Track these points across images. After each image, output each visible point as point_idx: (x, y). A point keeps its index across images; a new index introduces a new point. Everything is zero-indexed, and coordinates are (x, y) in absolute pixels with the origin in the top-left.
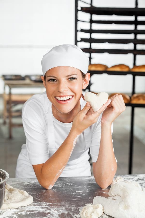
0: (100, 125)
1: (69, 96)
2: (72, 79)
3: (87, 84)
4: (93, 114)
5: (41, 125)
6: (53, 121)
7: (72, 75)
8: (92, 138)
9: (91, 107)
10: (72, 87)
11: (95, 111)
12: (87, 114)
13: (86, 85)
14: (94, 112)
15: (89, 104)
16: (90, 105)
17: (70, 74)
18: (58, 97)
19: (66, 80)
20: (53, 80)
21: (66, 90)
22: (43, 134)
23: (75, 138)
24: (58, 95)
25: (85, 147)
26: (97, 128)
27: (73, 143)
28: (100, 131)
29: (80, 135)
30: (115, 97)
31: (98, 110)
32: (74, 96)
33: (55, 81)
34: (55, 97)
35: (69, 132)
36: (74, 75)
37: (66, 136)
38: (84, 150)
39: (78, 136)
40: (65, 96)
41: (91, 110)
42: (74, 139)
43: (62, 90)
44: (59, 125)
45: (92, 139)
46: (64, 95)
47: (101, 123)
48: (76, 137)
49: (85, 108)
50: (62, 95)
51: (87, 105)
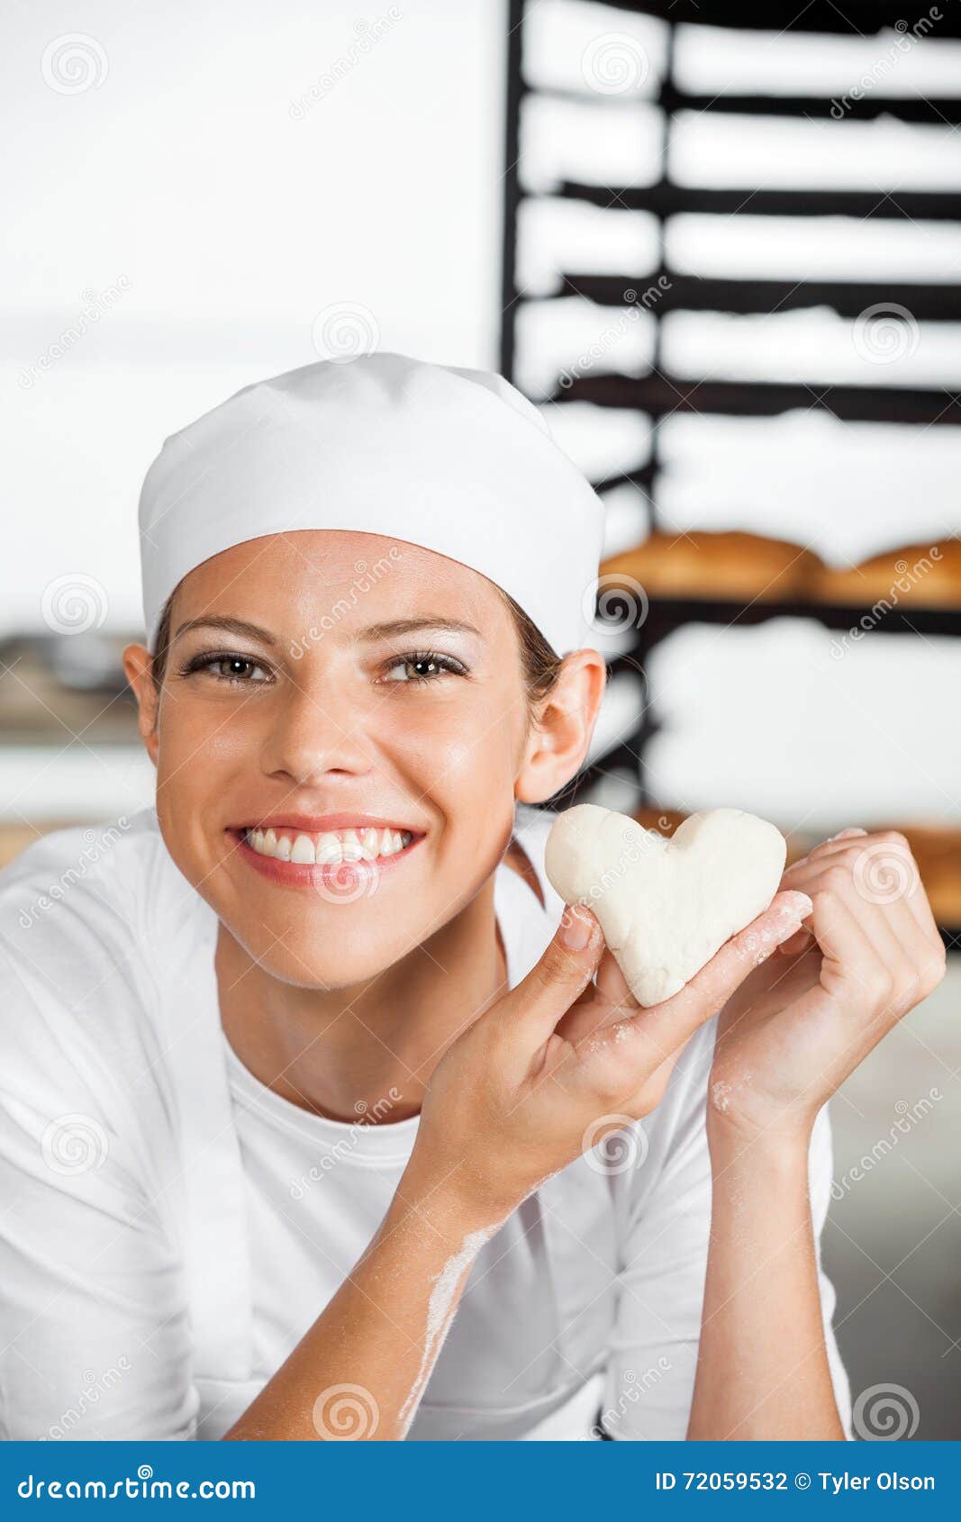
0: (698, 1141)
1: (381, 826)
2: (423, 665)
3: (563, 758)
4: (624, 1034)
5: (112, 1130)
6: (233, 1101)
7: (426, 623)
8: (621, 1268)
9: (607, 958)
10: (412, 746)
11: (646, 998)
12: (563, 1028)
13: (552, 761)
14: (638, 1006)
15: (588, 922)
16: (596, 939)
17: (410, 617)
18: (271, 835)
19: (362, 677)
20: (238, 666)
21: (348, 761)
22: (134, 1221)
23: (448, 1266)
24: (269, 813)
25: (556, 1362)
26: (676, 1166)
27: (424, 1309)
28: (702, 1195)
29: (494, 1228)
30: (845, 860)
31: (676, 985)
32: (424, 835)
33: (258, 674)
34: (241, 833)
35: (387, 1203)
36: (442, 623)
37: (354, 1242)
38: (549, 1391)
39: (477, 1240)
40: (340, 824)
41: (612, 987)
42: (439, 1269)
43: (313, 757)
44: (290, 1145)
45: (621, 1279)
46: (332, 809)
47: (702, 1119)
48: (457, 1250)
49: (547, 967)
50: (305, 806)
51: (567, 940)
